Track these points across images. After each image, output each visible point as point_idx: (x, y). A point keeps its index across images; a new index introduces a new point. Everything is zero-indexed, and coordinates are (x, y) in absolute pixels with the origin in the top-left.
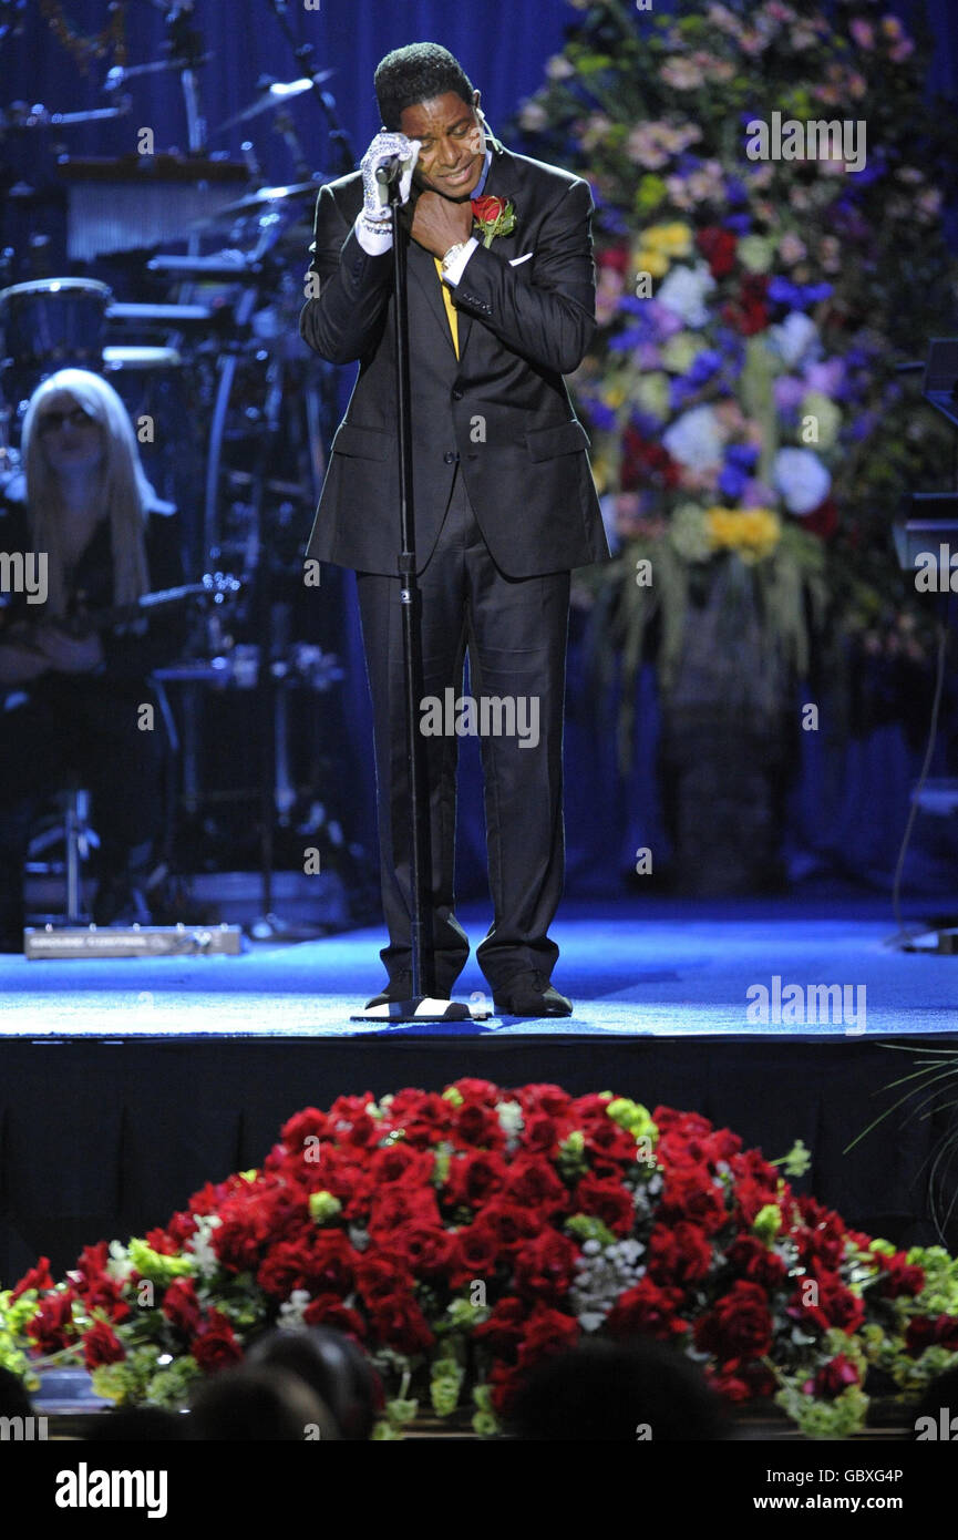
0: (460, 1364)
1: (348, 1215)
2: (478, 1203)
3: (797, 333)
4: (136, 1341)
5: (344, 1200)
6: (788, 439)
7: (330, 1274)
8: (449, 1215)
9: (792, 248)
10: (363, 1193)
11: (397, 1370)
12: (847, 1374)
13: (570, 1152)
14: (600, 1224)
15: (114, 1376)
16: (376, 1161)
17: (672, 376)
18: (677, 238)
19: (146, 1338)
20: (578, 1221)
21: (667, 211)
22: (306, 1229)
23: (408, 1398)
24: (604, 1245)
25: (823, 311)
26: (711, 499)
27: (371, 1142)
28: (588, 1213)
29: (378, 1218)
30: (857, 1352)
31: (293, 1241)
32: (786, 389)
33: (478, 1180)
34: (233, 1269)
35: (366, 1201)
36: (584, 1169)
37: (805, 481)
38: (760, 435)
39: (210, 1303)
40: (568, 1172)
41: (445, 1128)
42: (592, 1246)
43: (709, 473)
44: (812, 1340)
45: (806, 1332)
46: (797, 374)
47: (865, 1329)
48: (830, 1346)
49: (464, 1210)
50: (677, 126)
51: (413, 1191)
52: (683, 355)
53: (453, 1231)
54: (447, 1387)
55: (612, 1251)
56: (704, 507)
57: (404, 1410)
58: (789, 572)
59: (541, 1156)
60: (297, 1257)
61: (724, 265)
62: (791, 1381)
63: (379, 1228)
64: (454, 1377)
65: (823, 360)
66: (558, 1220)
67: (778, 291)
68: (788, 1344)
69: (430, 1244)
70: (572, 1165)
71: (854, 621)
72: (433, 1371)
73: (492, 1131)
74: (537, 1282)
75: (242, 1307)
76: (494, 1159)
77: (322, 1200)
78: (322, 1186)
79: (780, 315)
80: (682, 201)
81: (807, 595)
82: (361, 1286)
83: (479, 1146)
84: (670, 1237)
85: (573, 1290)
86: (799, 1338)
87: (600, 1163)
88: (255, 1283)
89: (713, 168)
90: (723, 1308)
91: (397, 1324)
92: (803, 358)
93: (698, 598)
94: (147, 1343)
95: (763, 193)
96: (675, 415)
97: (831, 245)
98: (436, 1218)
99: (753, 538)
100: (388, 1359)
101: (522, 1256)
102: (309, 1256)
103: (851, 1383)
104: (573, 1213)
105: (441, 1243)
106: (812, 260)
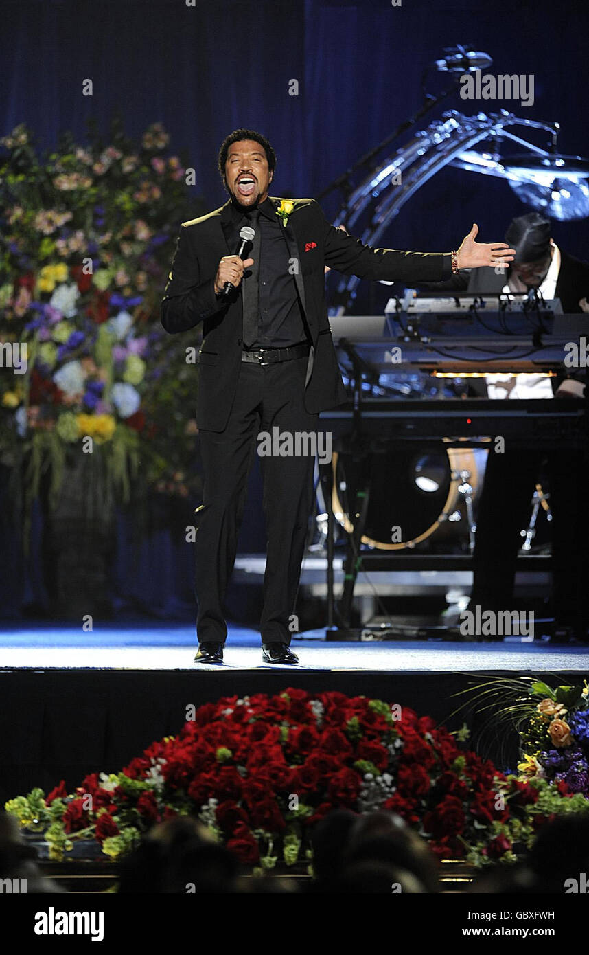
0: (299, 838)
1: (236, 759)
2: (305, 753)
3: (123, 322)
4: (123, 825)
5: (233, 751)
6: (118, 378)
7: (228, 790)
8: (290, 759)
9: (122, 278)
10: (244, 747)
11: (265, 840)
12: (506, 845)
13: (352, 726)
14: (371, 764)
15: (114, 843)
16: (249, 730)
17: (58, 344)
18: (61, 271)
19: (127, 823)
20: (361, 763)
21: (56, 257)
22: (214, 765)
23: (272, 856)
24: (375, 776)
25: (137, 312)
26: (79, 409)
27: (245, 720)
28: (365, 759)
29: (252, 760)
30: (508, 833)
31: (207, 772)
32: (118, 352)
33: (305, 741)
34: (175, 787)
35: (245, 751)
36: (360, 735)
37: (128, 399)
38: (105, 375)
39: (163, 805)
40: (352, 737)
41: (283, 713)
42: (369, 776)
43: (77, 396)
44: (484, 827)
45: (480, 823)
46: (123, 344)
47: (511, 821)
48: (494, 830)
49: (297, 756)
50: (60, 212)
51: (271, 746)
52: (63, 333)
53: (293, 767)
54: (293, 850)
55: (379, 779)
56: (75, 414)
57: (270, 862)
58: (120, 449)
59: (337, 729)
60: (211, 780)
61: (85, 286)
62: (474, 848)
63: (252, 765)
64: (296, 845)
65: (137, 336)
66: (349, 762)
67: (115, 300)
68: (472, 828)
69: (281, 774)
70: (354, 733)
71: (152, 475)
72: (285, 841)
73: (309, 715)
74: (340, 795)
75: (180, 807)
76: (312, 730)
77: (223, 751)
78: (222, 744)
79: (115, 313)
80: (64, 252)
81: (129, 460)
82: (246, 795)
83: (302, 723)
84: (409, 772)
85: (359, 799)
86: (477, 825)
87: (369, 732)
88: (186, 794)
89: (80, 235)
90: (440, 809)
91: (266, 816)
92: (126, 336)
93: (70, 462)
94: (129, 826)
95: (105, 247)
96: (59, 365)
97: (142, 277)
98: (283, 760)
99: (102, 430)
100: (260, 834)
101: (333, 781)
102: (217, 780)
103: (508, 850)
104: (357, 759)
105: (287, 773)
106: (133, 285)
